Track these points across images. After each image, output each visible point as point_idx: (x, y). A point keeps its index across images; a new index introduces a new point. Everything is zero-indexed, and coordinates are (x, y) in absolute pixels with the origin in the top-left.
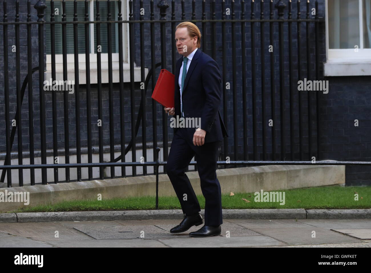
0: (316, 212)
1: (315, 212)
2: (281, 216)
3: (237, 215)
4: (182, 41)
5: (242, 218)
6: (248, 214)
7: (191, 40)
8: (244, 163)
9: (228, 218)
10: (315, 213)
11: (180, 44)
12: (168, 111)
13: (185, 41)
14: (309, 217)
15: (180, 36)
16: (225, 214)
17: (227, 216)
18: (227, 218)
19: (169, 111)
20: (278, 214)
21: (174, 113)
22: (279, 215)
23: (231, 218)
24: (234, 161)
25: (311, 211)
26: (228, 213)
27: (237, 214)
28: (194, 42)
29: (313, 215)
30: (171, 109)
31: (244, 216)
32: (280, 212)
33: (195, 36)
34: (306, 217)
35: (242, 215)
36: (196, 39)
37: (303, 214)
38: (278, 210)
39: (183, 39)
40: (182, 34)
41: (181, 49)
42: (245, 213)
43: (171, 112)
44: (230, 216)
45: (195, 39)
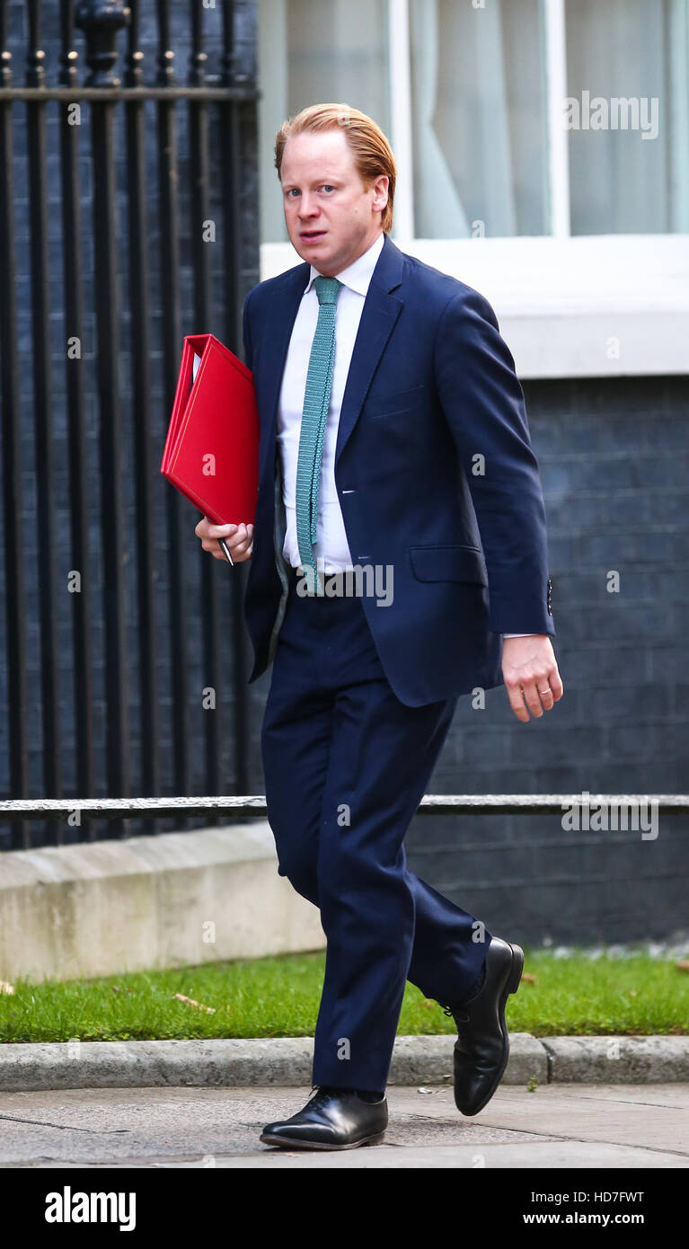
0: (589, 1051)
1: (581, 1048)
2: (439, 1071)
3: (253, 1065)
4: (322, 197)
5: (271, 1080)
6: (298, 1059)
7: (366, 191)
8: (254, 804)
9: (212, 1080)
10: (586, 1053)
11: (314, 211)
12: (222, 540)
13: (341, 197)
14: (561, 1076)
15: (318, 174)
16: (199, 1064)
17: (209, 1070)
18: (207, 1081)
19: (228, 542)
20: (426, 1058)
21: (249, 550)
22: (433, 1066)
23: (228, 1085)
24: (208, 799)
25: (567, 1046)
26: (212, 1058)
27: (249, 1061)
28: (374, 204)
29: (577, 1061)
30: (235, 532)
31: (283, 1073)
32: (436, 1050)
33: (381, 173)
34: (546, 1073)
35: (272, 1066)
36: (382, 187)
37: (533, 1057)
38: (420, 1040)
39: (329, 188)
40: (323, 162)
41: (320, 237)
42: (287, 1056)
43: (235, 546)
44: (223, 1074)
45: (378, 190)
